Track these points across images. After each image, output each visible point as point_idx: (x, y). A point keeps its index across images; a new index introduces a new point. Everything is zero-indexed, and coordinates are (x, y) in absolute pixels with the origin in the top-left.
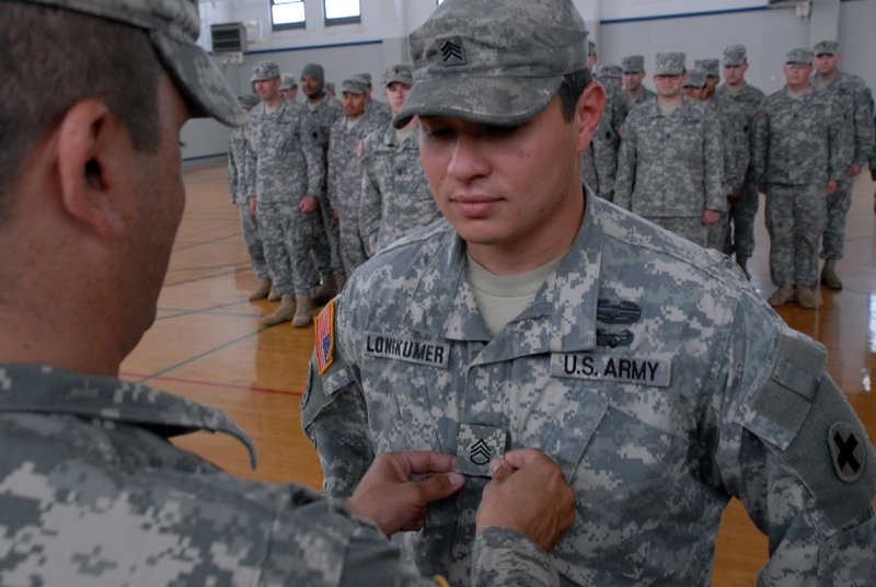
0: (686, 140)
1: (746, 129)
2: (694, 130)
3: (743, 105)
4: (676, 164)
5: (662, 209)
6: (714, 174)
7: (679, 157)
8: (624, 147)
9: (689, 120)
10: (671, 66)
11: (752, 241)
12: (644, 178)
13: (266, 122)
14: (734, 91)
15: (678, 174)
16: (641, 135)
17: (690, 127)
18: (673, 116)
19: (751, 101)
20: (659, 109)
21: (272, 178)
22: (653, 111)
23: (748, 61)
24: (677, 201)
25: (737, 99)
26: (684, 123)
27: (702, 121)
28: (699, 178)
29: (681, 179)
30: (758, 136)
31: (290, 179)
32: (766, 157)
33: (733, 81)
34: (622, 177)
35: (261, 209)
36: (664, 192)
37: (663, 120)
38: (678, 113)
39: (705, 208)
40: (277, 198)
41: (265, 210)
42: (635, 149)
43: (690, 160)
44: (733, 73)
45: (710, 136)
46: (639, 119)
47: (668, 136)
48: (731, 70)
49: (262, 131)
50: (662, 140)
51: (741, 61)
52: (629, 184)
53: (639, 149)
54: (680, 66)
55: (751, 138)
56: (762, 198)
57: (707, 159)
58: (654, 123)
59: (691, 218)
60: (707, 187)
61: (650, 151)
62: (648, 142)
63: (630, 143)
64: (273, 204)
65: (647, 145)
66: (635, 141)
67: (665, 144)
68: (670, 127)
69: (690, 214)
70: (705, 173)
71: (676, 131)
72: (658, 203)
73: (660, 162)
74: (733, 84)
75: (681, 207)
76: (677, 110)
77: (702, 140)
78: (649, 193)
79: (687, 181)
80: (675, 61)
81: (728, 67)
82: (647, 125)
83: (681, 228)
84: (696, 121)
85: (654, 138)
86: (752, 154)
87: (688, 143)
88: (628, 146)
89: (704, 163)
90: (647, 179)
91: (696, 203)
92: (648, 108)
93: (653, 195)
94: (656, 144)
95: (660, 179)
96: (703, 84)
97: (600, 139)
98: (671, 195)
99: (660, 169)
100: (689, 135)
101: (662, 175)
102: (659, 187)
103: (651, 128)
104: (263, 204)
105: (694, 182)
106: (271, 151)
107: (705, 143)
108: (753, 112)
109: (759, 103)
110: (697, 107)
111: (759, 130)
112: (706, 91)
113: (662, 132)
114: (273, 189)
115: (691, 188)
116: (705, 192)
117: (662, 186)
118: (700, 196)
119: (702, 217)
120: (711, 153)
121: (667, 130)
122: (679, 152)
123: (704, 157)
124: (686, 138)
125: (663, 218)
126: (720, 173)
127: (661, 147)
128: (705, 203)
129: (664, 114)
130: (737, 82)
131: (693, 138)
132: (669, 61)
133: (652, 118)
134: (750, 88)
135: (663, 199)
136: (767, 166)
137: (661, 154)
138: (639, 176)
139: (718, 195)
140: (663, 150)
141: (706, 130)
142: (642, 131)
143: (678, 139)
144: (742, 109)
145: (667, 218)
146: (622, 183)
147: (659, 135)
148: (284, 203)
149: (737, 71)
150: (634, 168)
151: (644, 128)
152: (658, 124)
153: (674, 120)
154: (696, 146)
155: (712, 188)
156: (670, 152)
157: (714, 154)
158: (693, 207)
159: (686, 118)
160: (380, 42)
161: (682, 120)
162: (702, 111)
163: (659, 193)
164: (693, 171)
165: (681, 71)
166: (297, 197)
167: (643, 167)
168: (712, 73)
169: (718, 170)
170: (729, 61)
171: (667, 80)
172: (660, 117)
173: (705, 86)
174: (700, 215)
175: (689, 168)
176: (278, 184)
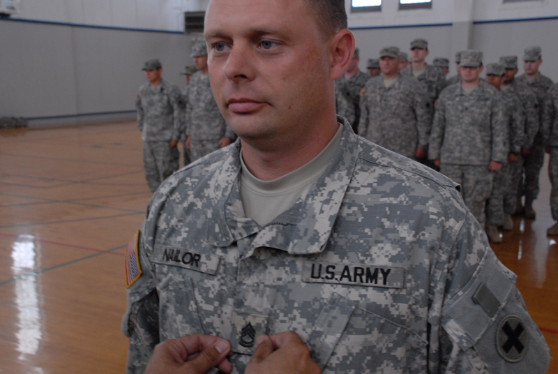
0: (479, 112)
1: (536, 106)
2: (485, 105)
3: (535, 89)
4: (471, 128)
5: (460, 159)
6: (498, 136)
7: (473, 123)
8: (437, 115)
9: (482, 98)
10: (471, 60)
11: (537, 188)
12: (449, 137)
13: (200, 85)
14: (530, 79)
15: (472, 135)
16: (448, 107)
17: (482, 103)
18: (471, 95)
19: (542, 87)
20: (462, 90)
21: (201, 123)
22: (458, 91)
23: (543, 58)
24: (470, 153)
25: (533, 85)
26: (479, 100)
27: (491, 99)
28: (488, 139)
29: (474, 139)
30: (546, 112)
31: (213, 124)
32: (551, 128)
33: (529, 72)
34: (434, 135)
35: (193, 144)
36: (462, 147)
37: (463, 97)
38: (474, 93)
39: (491, 160)
40: (204, 137)
41: (195, 145)
42: (444, 116)
43: (480, 126)
44: (530, 66)
45: (496, 110)
46: (448, 96)
47: (467, 109)
48: (528, 64)
49: (197, 91)
50: (462, 111)
51: (536, 58)
52: (439, 140)
53: (446, 116)
54: (478, 61)
55: (541, 113)
56: (547, 157)
57: (494, 126)
58: (457, 99)
59: (480, 166)
60: (493, 145)
61: (454, 118)
62: (452, 112)
63: (441, 112)
64: (201, 141)
65: (451, 114)
66: (444, 111)
67: (464, 114)
68: (469, 102)
69: (479, 163)
70: (492, 136)
71: (472, 106)
72: (457, 154)
73: (459, 126)
74: (530, 74)
75: (473, 158)
76: (474, 91)
77: (490, 113)
78: (451, 147)
79: (478, 140)
80: (474, 57)
81: (526, 61)
82: (453, 100)
83: (472, 173)
84: (487, 99)
85: (457, 109)
86: (541, 125)
87: (480, 114)
88: (439, 114)
89: (491, 128)
90: (451, 137)
91: (484, 155)
92: (455, 89)
93: (455, 149)
94: (458, 113)
95: (459, 138)
96: (501, 73)
97: (422, 108)
98: (466, 149)
99: (459, 131)
100: (481, 109)
101: (460, 135)
102: (459, 143)
103: (455, 102)
104: (195, 141)
105: (483, 141)
106: (202, 105)
107: (492, 115)
108: (543, 95)
109: (548, 88)
110: (488, 89)
111: (547, 108)
112: (504, 79)
113: (462, 106)
114: (202, 131)
115: (480, 145)
116: (491, 148)
117: (460, 142)
118: (487, 151)
119: (488, 166)
120: (496, 122)
121: (466, 104)
122: (473, 120)
123: (491, 124)
124: (478, 110)
125: (460, 165)
126: (503, 136)
127: (461, 116)
128: (491, 156)
129: (464, 93)
130: (533, 73)
131: (484, 111)
132: (470, 57)
133: (457, 96)
134: (542, 77)
135: (461, 152)
136: (551, 134)
137: (461, 121)
138: (446, 135)
139: (501, 151)
140: (462, 118)
141: (492, 106)
142: (449, 105)
143: (473, 111)
144: (535, 93)
145: (463, 165)
146: (434, 139)
147: (460, 108)
148: (208, 141)
149: (533, 65)
150: (443, 129)
151: (450, 102)
152: (460, 100)
153: (471, 98)
154: (485, 116)
155: (497, 146)
156: (467, 120)
157: (499, 123)
158: (481, 158)
159: (480, 97)
160: (450, 25)
161: (477, 98)
162: (492, 92)
163: (458, 148)
164: (484, 134)
165: (478, 64)
166: (218, 137)
167: (449, 129)
168: (512, 66)
169: (502, 134)
170: (527, 57)
171: (468, 70)
172: (462, 95)
173: (503, 75)
174: (486, 164)
175: (480, 131)
176: (205, 128)
